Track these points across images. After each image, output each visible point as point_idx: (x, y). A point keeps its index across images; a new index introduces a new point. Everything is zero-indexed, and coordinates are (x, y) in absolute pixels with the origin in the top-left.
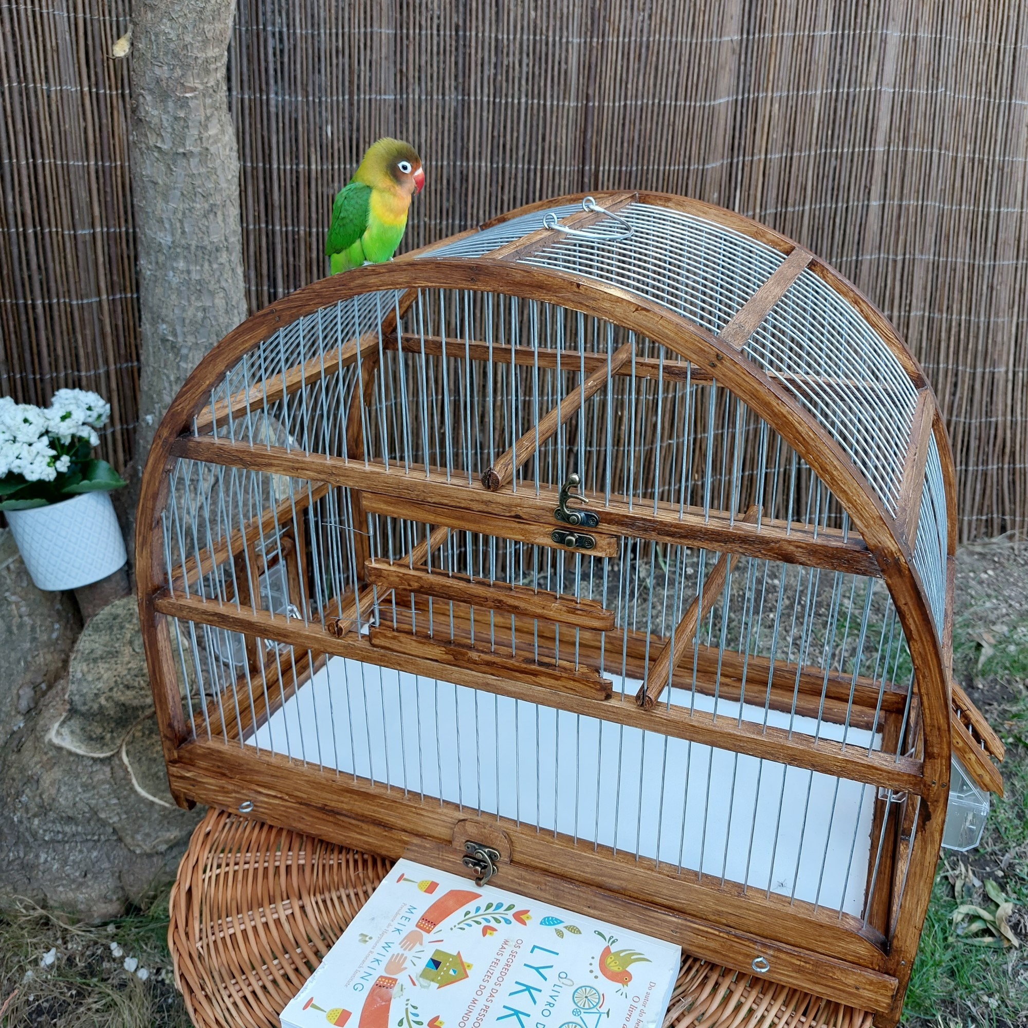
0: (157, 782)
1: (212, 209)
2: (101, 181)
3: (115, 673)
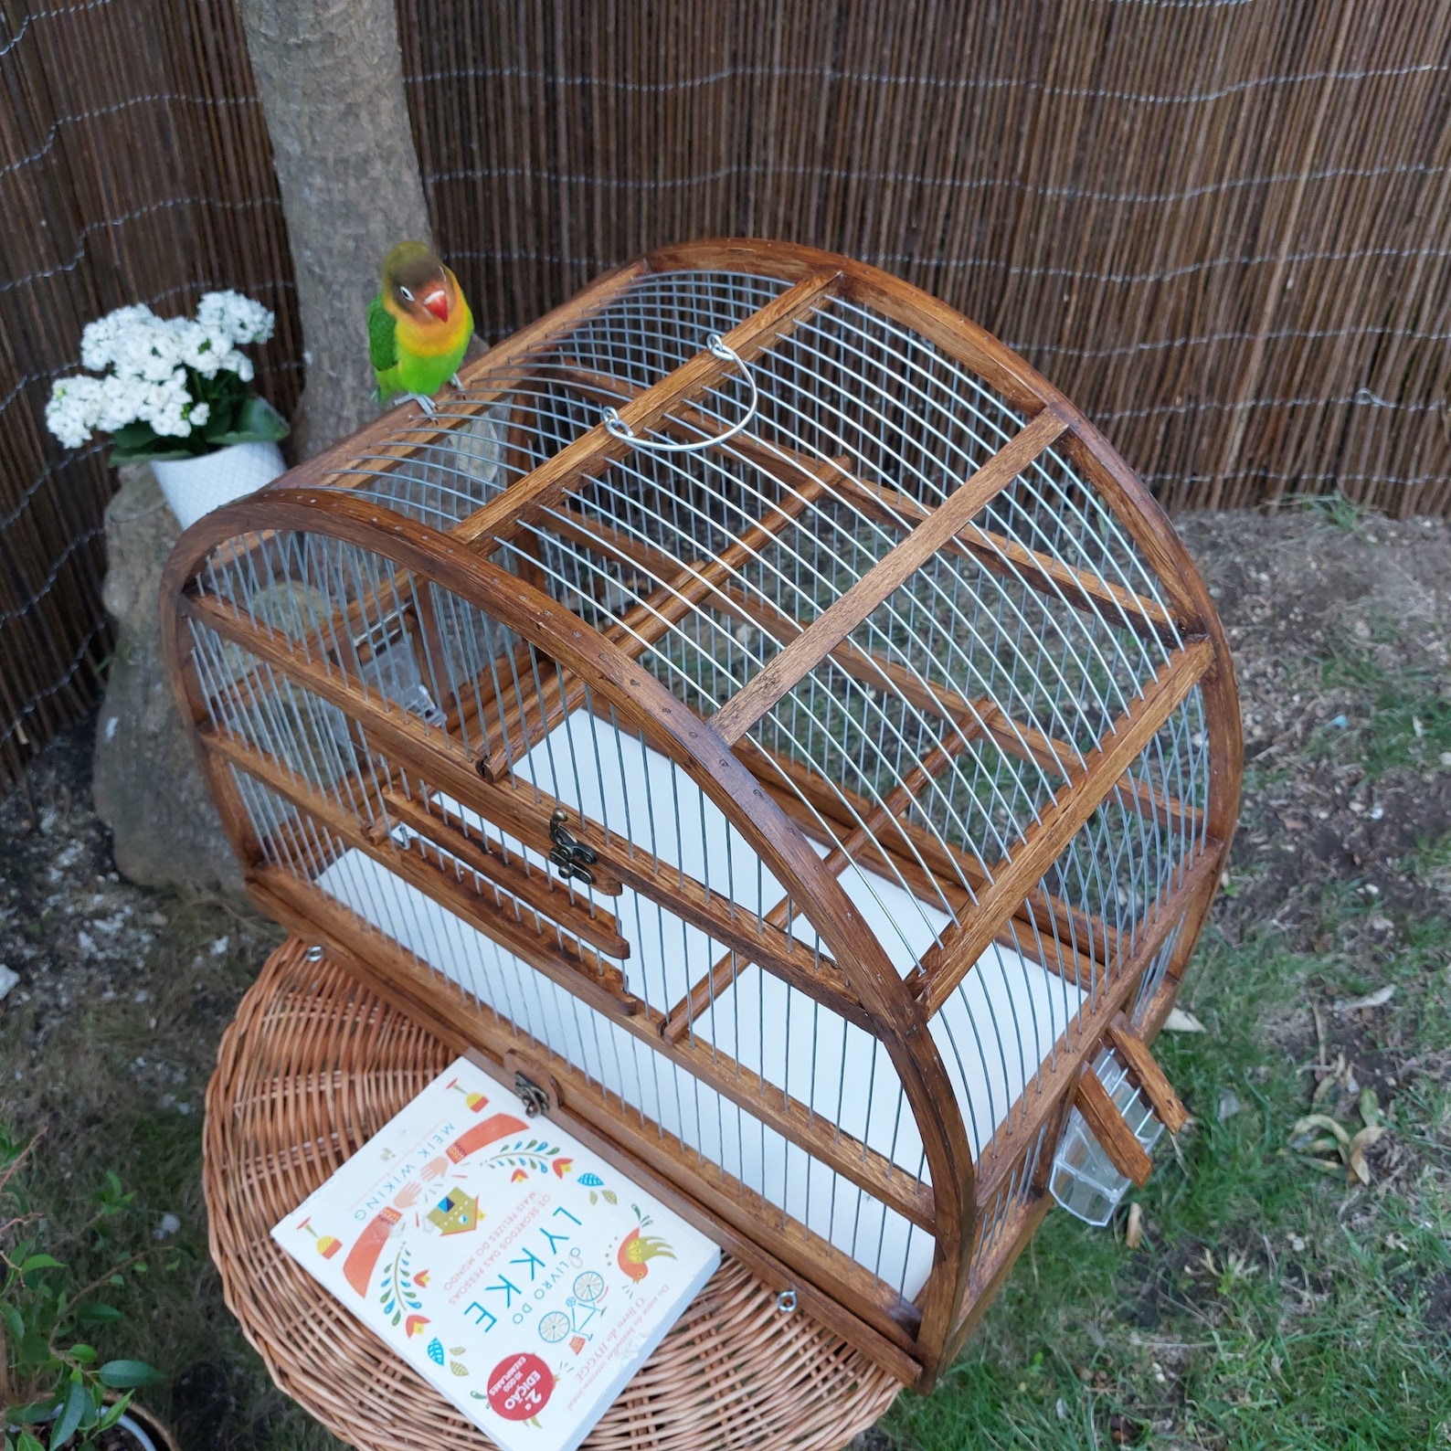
1: (351, 111)
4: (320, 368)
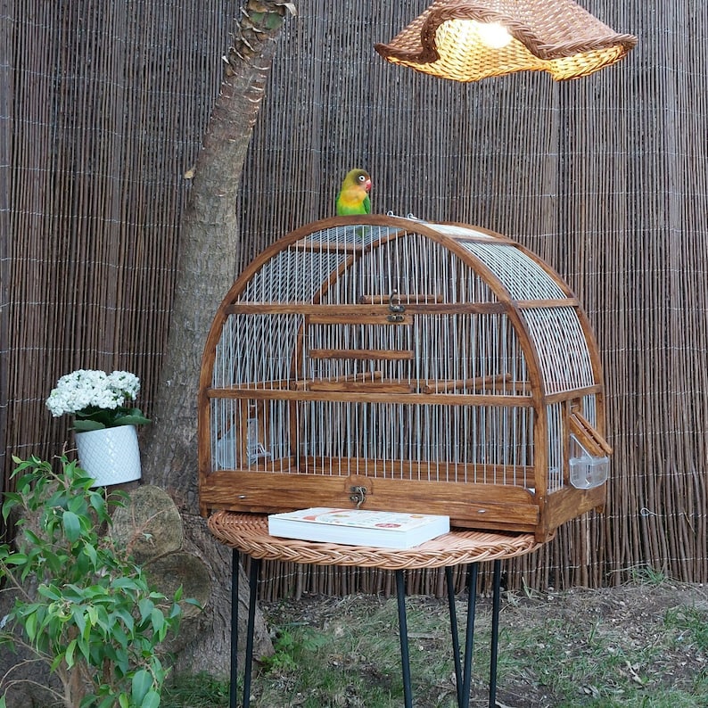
2: (125, 278)
4: (176, 384)
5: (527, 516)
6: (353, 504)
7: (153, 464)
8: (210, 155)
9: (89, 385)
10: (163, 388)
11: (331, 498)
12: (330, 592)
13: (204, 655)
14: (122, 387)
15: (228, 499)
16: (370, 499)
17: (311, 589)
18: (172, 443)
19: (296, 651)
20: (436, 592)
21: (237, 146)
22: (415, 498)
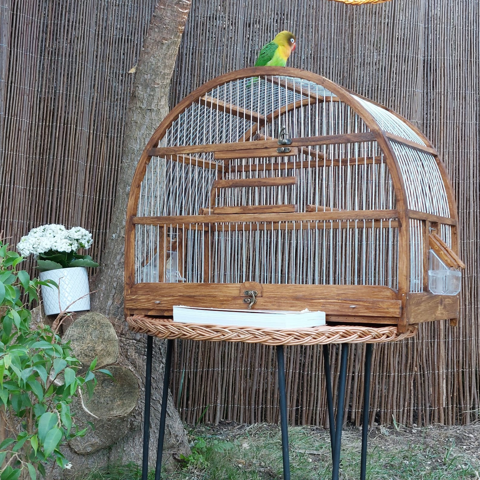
0: (93, 405)
2: (91, 173)
3: (81, 348)
4: (119, 236)
5: (391, 310)
6: (245, 306)
7: (99, 299)
8: (148, 53)
9: (52, 235)
10: (110, 241)
11: (229, 301)
12: (241, 421)
13: (132, 449)
14: (77, 238)
15: (147, 305)
16: (260, 300)
17: (227, 418)
18: (115, 281)
19: (208, 453)
20: (324, 424)
21: (168, 47)
22: (297, 299)
